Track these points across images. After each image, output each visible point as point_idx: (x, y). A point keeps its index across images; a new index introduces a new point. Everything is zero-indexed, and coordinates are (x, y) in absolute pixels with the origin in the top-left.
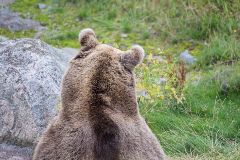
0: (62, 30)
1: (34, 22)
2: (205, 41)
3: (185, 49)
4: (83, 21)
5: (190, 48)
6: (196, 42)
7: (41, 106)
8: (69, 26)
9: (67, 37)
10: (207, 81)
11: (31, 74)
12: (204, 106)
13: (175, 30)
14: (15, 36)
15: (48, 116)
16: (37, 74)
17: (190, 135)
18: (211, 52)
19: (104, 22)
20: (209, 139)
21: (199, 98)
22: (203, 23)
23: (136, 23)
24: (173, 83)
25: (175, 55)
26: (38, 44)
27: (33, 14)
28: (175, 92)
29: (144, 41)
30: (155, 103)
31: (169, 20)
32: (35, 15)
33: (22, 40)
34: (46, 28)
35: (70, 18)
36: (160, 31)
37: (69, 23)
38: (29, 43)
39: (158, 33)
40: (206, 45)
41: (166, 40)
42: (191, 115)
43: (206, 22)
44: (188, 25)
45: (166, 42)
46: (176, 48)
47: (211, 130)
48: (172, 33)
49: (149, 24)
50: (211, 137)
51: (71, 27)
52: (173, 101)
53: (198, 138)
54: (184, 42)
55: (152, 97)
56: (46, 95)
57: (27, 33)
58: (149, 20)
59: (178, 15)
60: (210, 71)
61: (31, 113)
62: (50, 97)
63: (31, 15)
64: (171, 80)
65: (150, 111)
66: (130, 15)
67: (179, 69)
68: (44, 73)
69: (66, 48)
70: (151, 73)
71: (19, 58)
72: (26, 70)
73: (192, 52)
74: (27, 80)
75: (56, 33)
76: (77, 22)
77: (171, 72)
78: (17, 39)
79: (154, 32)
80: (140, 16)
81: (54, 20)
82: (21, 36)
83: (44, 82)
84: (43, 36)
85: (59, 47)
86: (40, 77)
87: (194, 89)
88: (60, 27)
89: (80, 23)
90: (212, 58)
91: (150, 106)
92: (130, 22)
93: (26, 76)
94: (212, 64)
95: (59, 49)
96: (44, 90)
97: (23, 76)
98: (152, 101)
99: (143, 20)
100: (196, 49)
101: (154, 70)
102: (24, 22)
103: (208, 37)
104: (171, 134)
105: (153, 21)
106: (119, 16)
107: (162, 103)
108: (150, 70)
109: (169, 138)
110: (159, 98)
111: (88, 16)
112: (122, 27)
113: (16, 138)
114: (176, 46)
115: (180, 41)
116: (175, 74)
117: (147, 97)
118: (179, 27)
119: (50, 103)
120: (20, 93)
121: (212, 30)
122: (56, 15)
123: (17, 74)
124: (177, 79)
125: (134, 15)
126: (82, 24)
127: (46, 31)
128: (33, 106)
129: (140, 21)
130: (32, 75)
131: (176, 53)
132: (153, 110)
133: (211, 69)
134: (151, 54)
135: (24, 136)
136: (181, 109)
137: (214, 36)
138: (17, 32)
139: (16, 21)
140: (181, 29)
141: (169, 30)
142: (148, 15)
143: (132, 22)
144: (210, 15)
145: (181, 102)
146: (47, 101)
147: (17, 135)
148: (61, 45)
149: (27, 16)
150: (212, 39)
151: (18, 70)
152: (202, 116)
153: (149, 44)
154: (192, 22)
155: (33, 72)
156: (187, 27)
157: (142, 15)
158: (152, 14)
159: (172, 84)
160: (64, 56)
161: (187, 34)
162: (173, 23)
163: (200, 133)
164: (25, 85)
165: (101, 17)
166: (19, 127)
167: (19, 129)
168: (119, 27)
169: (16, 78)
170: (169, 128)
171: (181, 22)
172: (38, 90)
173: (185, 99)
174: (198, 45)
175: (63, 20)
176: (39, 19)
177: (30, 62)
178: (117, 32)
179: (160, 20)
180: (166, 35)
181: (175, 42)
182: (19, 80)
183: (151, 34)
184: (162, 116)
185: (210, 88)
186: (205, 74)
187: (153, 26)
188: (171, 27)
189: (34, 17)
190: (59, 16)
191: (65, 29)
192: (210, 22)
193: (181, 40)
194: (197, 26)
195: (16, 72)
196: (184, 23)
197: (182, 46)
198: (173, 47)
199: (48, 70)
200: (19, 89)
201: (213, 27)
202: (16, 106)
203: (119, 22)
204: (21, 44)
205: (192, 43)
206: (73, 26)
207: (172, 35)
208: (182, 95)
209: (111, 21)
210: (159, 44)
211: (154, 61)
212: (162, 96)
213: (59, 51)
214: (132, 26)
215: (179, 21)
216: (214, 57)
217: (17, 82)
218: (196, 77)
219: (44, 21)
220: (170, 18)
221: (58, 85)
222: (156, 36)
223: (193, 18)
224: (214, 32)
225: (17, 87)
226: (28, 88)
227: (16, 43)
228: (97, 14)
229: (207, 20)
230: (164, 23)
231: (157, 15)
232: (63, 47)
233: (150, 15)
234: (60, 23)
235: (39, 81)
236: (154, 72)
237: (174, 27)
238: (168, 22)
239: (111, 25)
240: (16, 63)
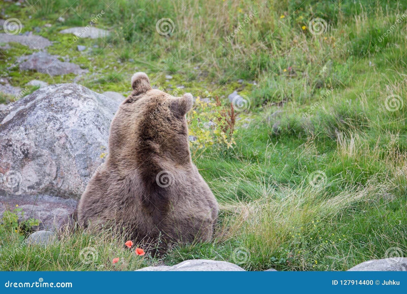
0: (103, 73)
1: (73, 65)
2: (254, 82)
3: (234, 90)
4: (125, 63)
5: (239, 89)
6: (244, 82)
7: (84, 155)
8: (110, 68)
9: (108, 80)
10: (257, 124)
11: (73, 121)
12: (255, 151)
13: (223, 70)
14: (54, 80)
15: (92, 165)
16: (79, 122)
17: (242, 181)
18: (261, 93)
19: (147, 63)
20: (262, 185)
21: (249, 142)
22: (252, 63)
23: (181, 64)
24: (222, 127)
25: (223, 96)
26: (79, 89)
27: (72, 57)
28: (224, 137)
29: (190, 83)
30: (204, 148)
31: (215, 60)
32: (74, 58)
33: (63, 86)
34: (87, 71)
35: (111, 59)
36: (206, 71)
37: (110, 65)
38: (70, 89)
39: (205, 74)
40: (255, 86)
41: (214, 81)
42: (242, 160)
43: (254, 61)
44: (236, 65)
45: (213, 83)
46: (224, 89)
47: (264, 175)
48: (220, 73)
49: (195, 64)
50: (263, 182)
51: (113, 69)
52: (223, 146)
53: (250, 185)
54: (232, 82)
55: (201, 143)
56: (89, 144)
57: (67, 77)
58: (195, 61)
59: (225, 54)
60: (260, 113)
61: (74, 162)
62: (93, 146)
63: (70, 58)
64: (220, 124)
65: (200, 157)
66: (174, 55)
67: (229, 112)
68: (86, 120)
69: (108, 92)
70: (199, 117)
71: (59, 105)
72: (68, 117)
73: (241, 93)
74: (68, 128)
75: (97, 76)
76: (119, 63)
77: (219, 116)
78: (57, 85)
79: (201, 72)
80: (185, 56)
81: (95, 63)
82: (61, 80)
83: (86, 130)
84: (84, 79)
85: (100, 92)
86: (82, 125)
87: (245, 133)
88: (101, 70)
89: (122, 64)
90: (262, 99)
91: (199, 151)
92: (175, 62)
93: (67, 124)
94: (263, 106)
95: (101, 94)
96: (87, 138)
97: (64, 123)
98: (201, 147)
99: (189, 60)
100: (245, 90)
101: (202, 114)
102: (63, 66)
103: (257, 77)
104: (221, 181)
105: (199, 61)
106: (163, 56)
107: (211, 148)
108: (198, 114)
109: (220, 185)
110: (209, 143)
111: (130, 58)
112: (166, 67)
113: (59, 189)
114: (224, 87)
115: (228, 82)
116: (224, 118)
117: (196, 142)
118: (226, 67)
119: (93, 152)
120: (62, 141)
121: (261, 69)
122: (97, 57)
123: (58, 122)
124: (226, 122)
125: (179, 55)
126: (124, 66)
127: (86, 74)
128: (75, 155)
129: (186, 61)
130: (73, 123)
131: (224, 94)
132: (202, 157)
133: (261, 111)
134: (199, 98)
135: (67, 187)
136: (232, 154)
137: (263, 76)
138: (56, 76)
139: (54, 65)
140: (228, 69)
141: (217, 71)
142: (193, 55)
143: (177, 63)
144: (259, 54)
145: (232, 147)
146: (90, 149)
147: (60, 186)
148: (103, 89)
149: (66, 59)
150: (261, 78)
151: (59, 118)
152: (254, 160)
153: (196, 85)
154: (240, 61)
155: (74, 119)
156: (235, 67)
157: (188, 55)
158: (198, 54)
159: (221, 129)
160: (107, 101)
161: (236, 74)
162: (220, 63)
163: (252, 179)
164: (66, 133)
165: (144, 58)
166: (62, 178)
167: (62, 180)
168: (163, 68)
169: (57, 126)
170: (219, 174)
171: (228, 62)
172: (81, 138)
173: (235, 143)
174: (247, 85)
175: (104, 62)
176: (78, 61)
177: (71, 109)
178: (161, 74)
179: (207, 60)
180: (213, 76)
181: (223, 83)
182: (60, 128)
183: (197, 75)
184: (212, 162)
185: (261, 131)
186: (255, 116)
187: (199, 67)
188: (218, 67)
189: (73, 60)
190: (99, 58)
191: (106, 72)
192: (259, 61)
193: (229, 80)
194: (245, 66)
195: (57, 120)
196: (232, 62)
197: (230, 87)
198: (220, 88)
199: (90, 116)
200: (61, 138)
201: (262, 66)
202: (58, 155)
203: (163, 62)
204: (61, 90)
205: (241, 83)
206: (115, 68)
207: (219, 75)
208: (232, 139)
209: (154, 62)
210: (206, 86)
211: (202, 105)
212: (211, 141)
213: (102, 96)
214: (177, 67)
215: (226, 61)
216: (264, 98)
217: (58, 130)
218: (246, 119)
219: (83, 64)
220: (217, 57)
221: (101, 132)
222: (202, 76)
223: (241, 58)
224: (264, 72)
225: (58, 135)
226: (70, 136)
227: (56, 89)
228: (139, 56)
229: (255, 60)
230: (211, 63)
231: (203, 55)
232: (105, 91)
233: (195, 55)
234: (101, 66)
235: (82, 129)
236: (202, 116)
237: (221, 67)
238: (215, 62)
239: (154, 66)
240: (56, 110)
